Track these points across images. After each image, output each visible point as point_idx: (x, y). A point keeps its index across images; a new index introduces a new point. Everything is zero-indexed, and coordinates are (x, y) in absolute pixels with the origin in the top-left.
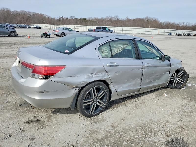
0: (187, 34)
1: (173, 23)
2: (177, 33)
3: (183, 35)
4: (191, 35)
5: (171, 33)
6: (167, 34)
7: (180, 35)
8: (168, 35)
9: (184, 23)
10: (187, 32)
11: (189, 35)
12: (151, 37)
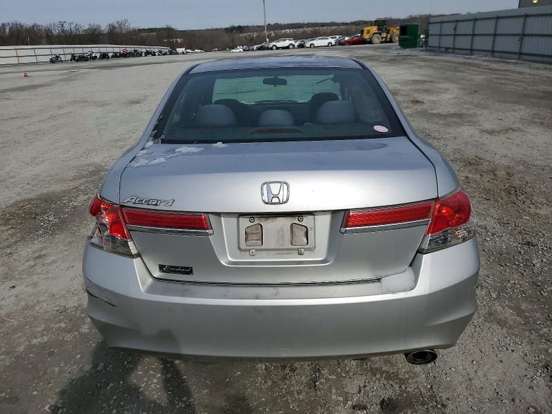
0: (98, 55)
1: (33, 26)
2: (73, 55)
3: (91, 58)
4: (110, 55)
5: (57, 57)
6: (47, 59)
7: (82, 58)
8: (52, 61)
9: (62, 26)
10: (97, 49)
11: (104, 56)
12: (23, 74)
